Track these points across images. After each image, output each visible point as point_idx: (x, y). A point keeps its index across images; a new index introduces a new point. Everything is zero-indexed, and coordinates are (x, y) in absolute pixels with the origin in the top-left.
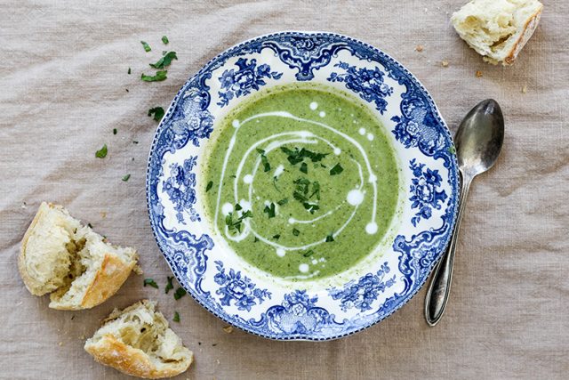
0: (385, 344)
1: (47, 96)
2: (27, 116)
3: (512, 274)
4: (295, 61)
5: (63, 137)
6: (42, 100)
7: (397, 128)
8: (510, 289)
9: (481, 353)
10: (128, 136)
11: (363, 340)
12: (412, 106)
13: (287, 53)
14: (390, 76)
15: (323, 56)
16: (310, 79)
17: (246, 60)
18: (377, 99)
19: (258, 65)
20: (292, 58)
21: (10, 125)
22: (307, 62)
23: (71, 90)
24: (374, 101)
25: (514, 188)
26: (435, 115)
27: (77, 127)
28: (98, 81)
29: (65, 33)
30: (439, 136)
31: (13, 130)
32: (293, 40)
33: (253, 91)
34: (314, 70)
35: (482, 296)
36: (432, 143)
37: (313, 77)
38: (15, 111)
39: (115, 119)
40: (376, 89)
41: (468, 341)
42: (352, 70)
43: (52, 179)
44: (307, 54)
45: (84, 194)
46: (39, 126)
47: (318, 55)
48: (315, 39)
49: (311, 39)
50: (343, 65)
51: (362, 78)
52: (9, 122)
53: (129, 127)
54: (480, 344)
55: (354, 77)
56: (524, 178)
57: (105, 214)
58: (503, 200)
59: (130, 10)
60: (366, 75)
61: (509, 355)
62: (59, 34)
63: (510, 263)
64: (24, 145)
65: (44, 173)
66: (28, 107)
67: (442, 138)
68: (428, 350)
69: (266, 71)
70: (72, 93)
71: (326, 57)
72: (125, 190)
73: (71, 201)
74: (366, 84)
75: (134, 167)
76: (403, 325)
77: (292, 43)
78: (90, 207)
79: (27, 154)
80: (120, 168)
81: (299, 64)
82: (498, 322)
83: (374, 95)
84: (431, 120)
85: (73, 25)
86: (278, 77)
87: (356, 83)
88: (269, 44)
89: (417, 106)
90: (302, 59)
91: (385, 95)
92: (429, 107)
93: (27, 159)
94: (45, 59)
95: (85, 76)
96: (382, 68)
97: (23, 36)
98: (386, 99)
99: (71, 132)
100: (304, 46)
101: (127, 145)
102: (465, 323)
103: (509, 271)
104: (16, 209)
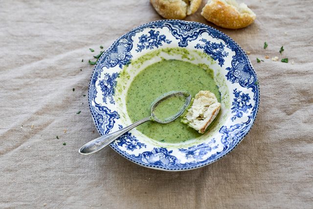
0: (229, 197)
1: (39, 75)
2: (27, 85)
3: (300, 155)
4: (179, 36)
5: (46, 94)
6: (36, 77)
7: (229, 73)
8: (300, 164)
9: (288, 200)
10: (81, 92)
11: (215, 194)
12: (238, 62)
13: (176, 31)
14: (227, 47)
15: (194, 35)
16: (185, 46)
17: (154, 31)
18: (219, 58)
19: (160, 35)
20: (178, 34)
21: (18, 89)
22: (185, 37)
23: (52, 71)
24: (217, 60)
25: (294, 111)
26: (249, 66)
27: (54, 89)
28: (66, 67)
29: (51, 47)
30: (251, 77)
31: (19, 92)
32: (179, 24)
33: (155, 47)
34: (188, 41)
35: (284, 168)
36: (246, 81)
37: (187, 45)
38: (21, 82)
39: (74, 83)
40: (220, 53)
41: (279, 194)
42: (208, 43)
43: (38, 114)
44: (186, 33)
45: (55, 122)
46: (34, 89)
47: (192, 34)
48: (191, 25)
49: (189, 25)
50: (203, 40)
51: (213, 48)
52: (18, 87)
53: (81, 87)
54: (286, 195)
55: (209, 46)
56: (299, 105)
57: (66, 131)
58: (289, 117)
59: (84, 35)
60: (215, 46)
61: (305, 202)
62: (47, 47)
63: (297, 149)
64: (25, 99)
65: (34, 111)
66: (29, 80)
67: (252, 77)
68: (255, 199)
69: (163, 38)
70: (52, 73)
71: (195, 36)
72: (77, 119)
73: (48, 125)
74: (214, 51)
75: (83, 108)
76: (239, 186)
77: (179, 26)
78: (58, 128)
79: (26, 103)
80: (75, 108)
81: (181, 37)
82: (296, 182)
83: (218, 56)
84: (247, 69)
85: (55, 42)
86: (169, 43)
87: (209, 50)
88: (167, 25)
89: (240, 63)
90: (183, 35)
91: (224, 56)
92: (247, 62)
93: (25, 105)
94: (39, 59)
95: (59, 65)
96: (224, 43)
97: (29, 49)
98: (224, 58)
99: (50, 91)
100: (185, 28)
101: (80, 97)
102: (276, 184)
103: (298, 153)
104: (17, 129)
